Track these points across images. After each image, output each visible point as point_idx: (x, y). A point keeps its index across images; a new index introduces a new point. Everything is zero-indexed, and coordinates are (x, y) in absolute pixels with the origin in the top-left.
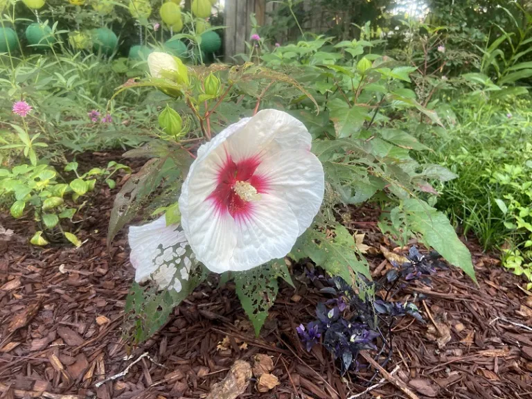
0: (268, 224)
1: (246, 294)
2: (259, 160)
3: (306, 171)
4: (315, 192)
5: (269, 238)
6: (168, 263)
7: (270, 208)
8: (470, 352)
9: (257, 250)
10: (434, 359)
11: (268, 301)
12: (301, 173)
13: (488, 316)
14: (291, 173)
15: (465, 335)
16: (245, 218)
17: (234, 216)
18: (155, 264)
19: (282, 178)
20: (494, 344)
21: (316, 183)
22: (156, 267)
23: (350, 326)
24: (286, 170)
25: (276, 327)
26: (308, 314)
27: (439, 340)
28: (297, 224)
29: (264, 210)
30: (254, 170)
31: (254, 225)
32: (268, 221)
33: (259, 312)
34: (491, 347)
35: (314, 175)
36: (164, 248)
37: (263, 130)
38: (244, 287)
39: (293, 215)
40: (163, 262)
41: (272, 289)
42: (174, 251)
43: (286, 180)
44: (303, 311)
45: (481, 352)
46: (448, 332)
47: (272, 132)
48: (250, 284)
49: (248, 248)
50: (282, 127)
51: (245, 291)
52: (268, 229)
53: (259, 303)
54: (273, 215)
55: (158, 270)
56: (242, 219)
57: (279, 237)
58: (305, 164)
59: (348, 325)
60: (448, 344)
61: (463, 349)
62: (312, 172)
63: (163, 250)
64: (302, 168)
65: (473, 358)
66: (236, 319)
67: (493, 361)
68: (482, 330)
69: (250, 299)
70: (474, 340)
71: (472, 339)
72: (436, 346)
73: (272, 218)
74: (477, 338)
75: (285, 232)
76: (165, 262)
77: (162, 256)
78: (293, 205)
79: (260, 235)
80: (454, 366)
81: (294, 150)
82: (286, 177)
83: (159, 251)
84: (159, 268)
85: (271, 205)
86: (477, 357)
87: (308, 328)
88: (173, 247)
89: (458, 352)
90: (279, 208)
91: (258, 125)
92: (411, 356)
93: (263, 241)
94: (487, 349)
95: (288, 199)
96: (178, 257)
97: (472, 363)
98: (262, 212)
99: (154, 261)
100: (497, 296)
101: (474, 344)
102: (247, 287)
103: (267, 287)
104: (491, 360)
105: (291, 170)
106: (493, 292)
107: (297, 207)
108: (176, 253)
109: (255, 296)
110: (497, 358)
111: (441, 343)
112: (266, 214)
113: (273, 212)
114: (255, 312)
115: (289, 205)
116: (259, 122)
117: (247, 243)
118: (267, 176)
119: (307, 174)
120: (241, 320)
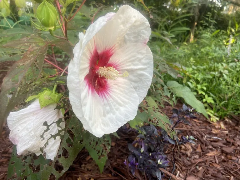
0: (119, 98)
1: (92, 148)
2: (113, 51)
3: (142, 58)
4: (148, 73)
5: (121, 108)
6: (54, 137)
7: (119, 86)
8: (203, 155)
9: (114, 117)
10: (189, 163)
11: (106, 149)
12: (140, 60)
13: (202, 136)
14: (134, 61)
15: (197, 147)
16: (106, 95)
17: (98, 94)
18: (44, 139)
19: (128, 64)
20: (211, 149)
21: (148, 67)
22: (44, 142)
23: (150, 155)
24: (130, 58)
25: (109, 164)
26: (122, 152)
27: (187, 152)
28: (137, 95)
29: (116, 88)
30: (109, 59)
31: (111, 99)
32: (119, 96)
33: (102, 158)
34: (210, 151)
35: (147, 61)
36: (49, 124)
37: (123, 23)
38: (90, 144)
39: (134, 90)
40: (50, 136)
41: (108, 141)
42: (58, 125)
43: (130, 65)
44: (119, 151)
45: (207, 154)
46: (190, 147)
47: (130, 25)
48: (94, 141)
49: (109, 116)
50: (136, 22)
51: (91, 146)
52: (119, 101)
53: (101, 152)
54: (122, 91)
55: (47, 143)
56: (103, 96)
57: (127, 106)
58: (143, 54)
59: (149, 154)
60: (192, 153)
61: (199, 155)
62: (146, 59)
63: (48, 127)
64: (140, 56)
65: (205, 158)
66: (82, 164)
67: (214, 158)
68: (202, 143)
69: (96, 150)
70: (202, 149)
71: (200, 149)
72: (187, 156)
73: (121, 93)
74: (203, 147)
75: (130, 102)
76: (52, 136)
77: (48, 132)
78: (133, 83)
79: (115, 106)
80: (199, 164)
81: (135, 44)
82: (130, 63)
83: (45, 127)
84: (48, 142)
85: (119, 85)
86: (207, 157)
87: (130, 161)
88: (56, 122)
89: (197, 157)
90: (125, 86)
91: (120, 18)
92: (180, 164)
93: (117, 109)
94: (209, 152)
95: (130, 80)
96: (62, 130)
97: (206, 161)
98: (115, 90)
99: (42, 136)
100: (201, 126)
101: (203, 151)
102: (92, 143)
103: (105, 141)
104: (213, 157)
105: (133, 59)
106: (199, 124)
107: (136, 85)
108: (60, 127)
109: (98, 148)
110: (215, 156)
111: (189, 154)
112: (117, 91)
113: (121, 89)
114: (99, 158)
115: (131, 84)
116: (121, 16)
117: (108, 113)
118: (118, 63)
119: (143, 61)
120: (85, 164)
